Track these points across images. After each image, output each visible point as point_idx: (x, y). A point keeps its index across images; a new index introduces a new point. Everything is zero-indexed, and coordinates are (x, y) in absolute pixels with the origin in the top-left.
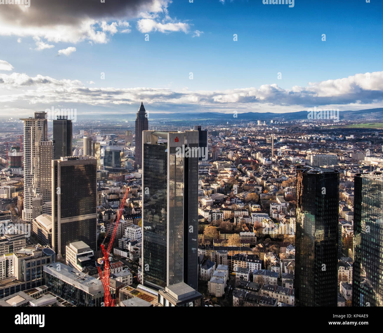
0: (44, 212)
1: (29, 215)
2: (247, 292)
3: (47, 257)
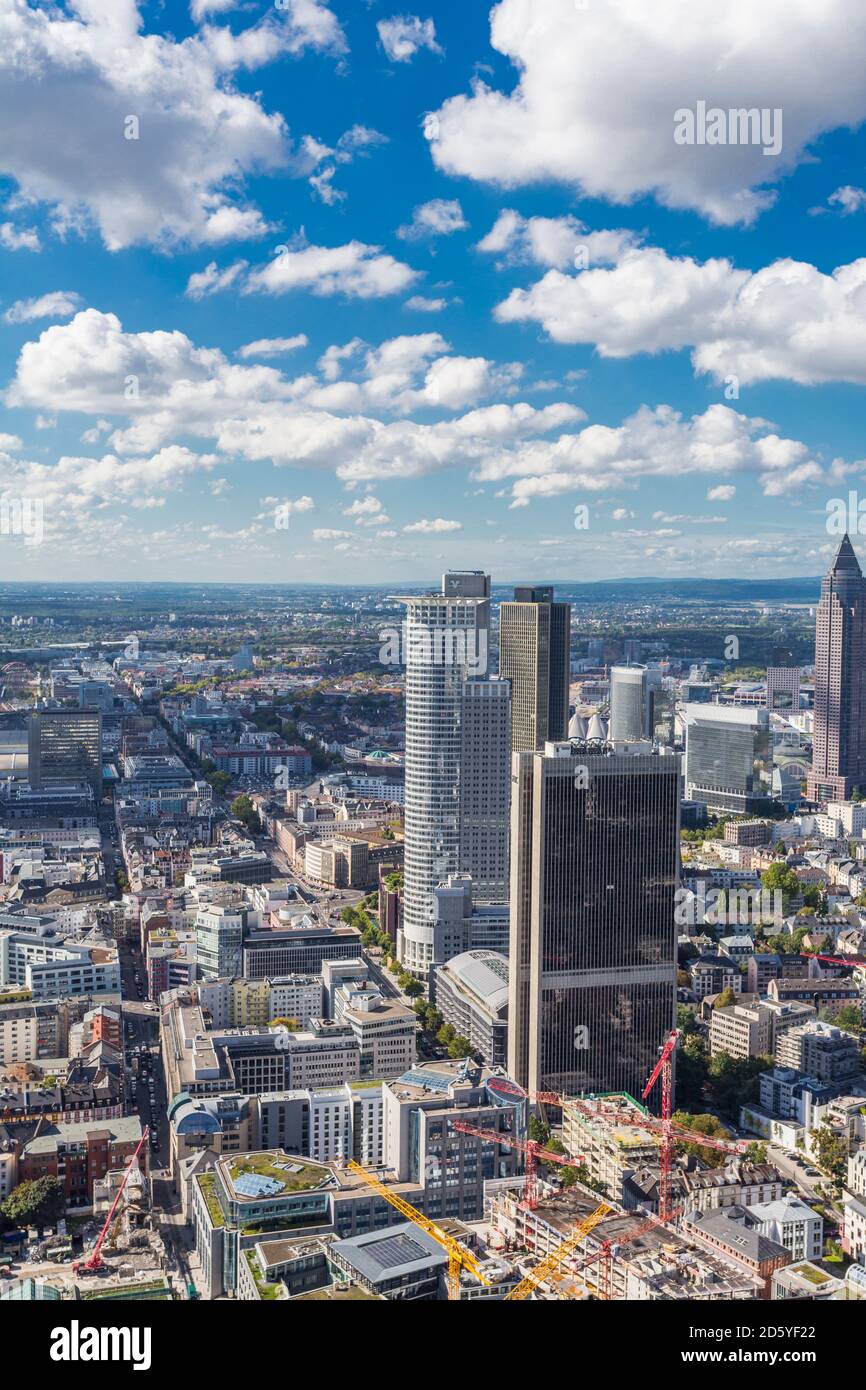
0: (476, 943)
1: (422, 951)
3: (497, 1111)
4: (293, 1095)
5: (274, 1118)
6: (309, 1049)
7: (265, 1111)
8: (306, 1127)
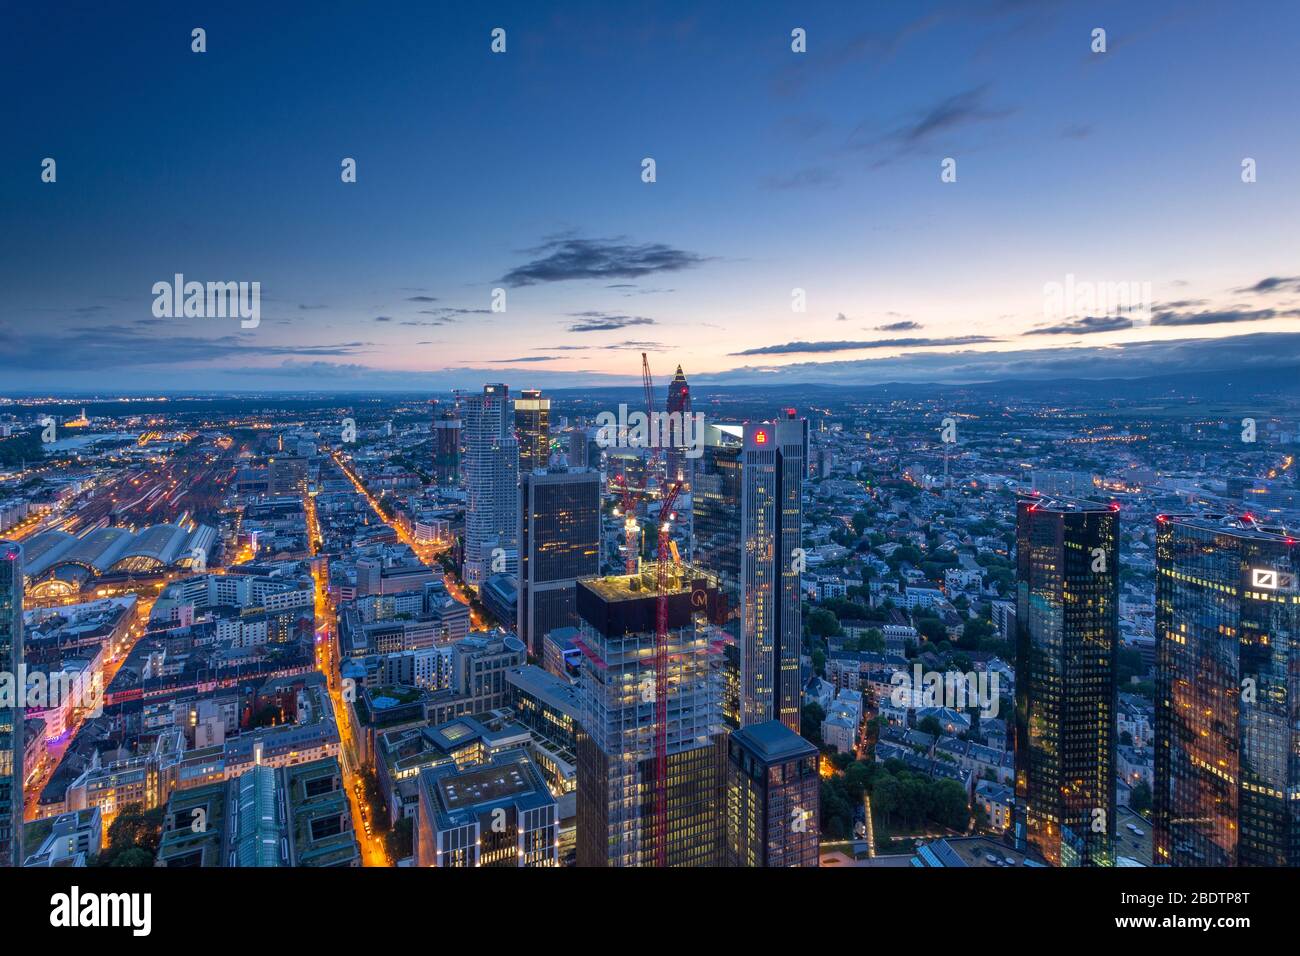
2: (906, 751)
3: (512, 654)
4: (408, 653)
5: (395, 666)
6: (415, 629)
7: (391, 663)
8: (412, 669)
